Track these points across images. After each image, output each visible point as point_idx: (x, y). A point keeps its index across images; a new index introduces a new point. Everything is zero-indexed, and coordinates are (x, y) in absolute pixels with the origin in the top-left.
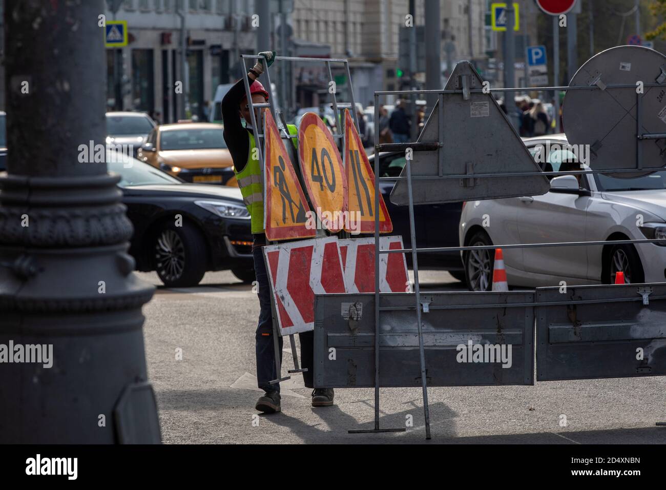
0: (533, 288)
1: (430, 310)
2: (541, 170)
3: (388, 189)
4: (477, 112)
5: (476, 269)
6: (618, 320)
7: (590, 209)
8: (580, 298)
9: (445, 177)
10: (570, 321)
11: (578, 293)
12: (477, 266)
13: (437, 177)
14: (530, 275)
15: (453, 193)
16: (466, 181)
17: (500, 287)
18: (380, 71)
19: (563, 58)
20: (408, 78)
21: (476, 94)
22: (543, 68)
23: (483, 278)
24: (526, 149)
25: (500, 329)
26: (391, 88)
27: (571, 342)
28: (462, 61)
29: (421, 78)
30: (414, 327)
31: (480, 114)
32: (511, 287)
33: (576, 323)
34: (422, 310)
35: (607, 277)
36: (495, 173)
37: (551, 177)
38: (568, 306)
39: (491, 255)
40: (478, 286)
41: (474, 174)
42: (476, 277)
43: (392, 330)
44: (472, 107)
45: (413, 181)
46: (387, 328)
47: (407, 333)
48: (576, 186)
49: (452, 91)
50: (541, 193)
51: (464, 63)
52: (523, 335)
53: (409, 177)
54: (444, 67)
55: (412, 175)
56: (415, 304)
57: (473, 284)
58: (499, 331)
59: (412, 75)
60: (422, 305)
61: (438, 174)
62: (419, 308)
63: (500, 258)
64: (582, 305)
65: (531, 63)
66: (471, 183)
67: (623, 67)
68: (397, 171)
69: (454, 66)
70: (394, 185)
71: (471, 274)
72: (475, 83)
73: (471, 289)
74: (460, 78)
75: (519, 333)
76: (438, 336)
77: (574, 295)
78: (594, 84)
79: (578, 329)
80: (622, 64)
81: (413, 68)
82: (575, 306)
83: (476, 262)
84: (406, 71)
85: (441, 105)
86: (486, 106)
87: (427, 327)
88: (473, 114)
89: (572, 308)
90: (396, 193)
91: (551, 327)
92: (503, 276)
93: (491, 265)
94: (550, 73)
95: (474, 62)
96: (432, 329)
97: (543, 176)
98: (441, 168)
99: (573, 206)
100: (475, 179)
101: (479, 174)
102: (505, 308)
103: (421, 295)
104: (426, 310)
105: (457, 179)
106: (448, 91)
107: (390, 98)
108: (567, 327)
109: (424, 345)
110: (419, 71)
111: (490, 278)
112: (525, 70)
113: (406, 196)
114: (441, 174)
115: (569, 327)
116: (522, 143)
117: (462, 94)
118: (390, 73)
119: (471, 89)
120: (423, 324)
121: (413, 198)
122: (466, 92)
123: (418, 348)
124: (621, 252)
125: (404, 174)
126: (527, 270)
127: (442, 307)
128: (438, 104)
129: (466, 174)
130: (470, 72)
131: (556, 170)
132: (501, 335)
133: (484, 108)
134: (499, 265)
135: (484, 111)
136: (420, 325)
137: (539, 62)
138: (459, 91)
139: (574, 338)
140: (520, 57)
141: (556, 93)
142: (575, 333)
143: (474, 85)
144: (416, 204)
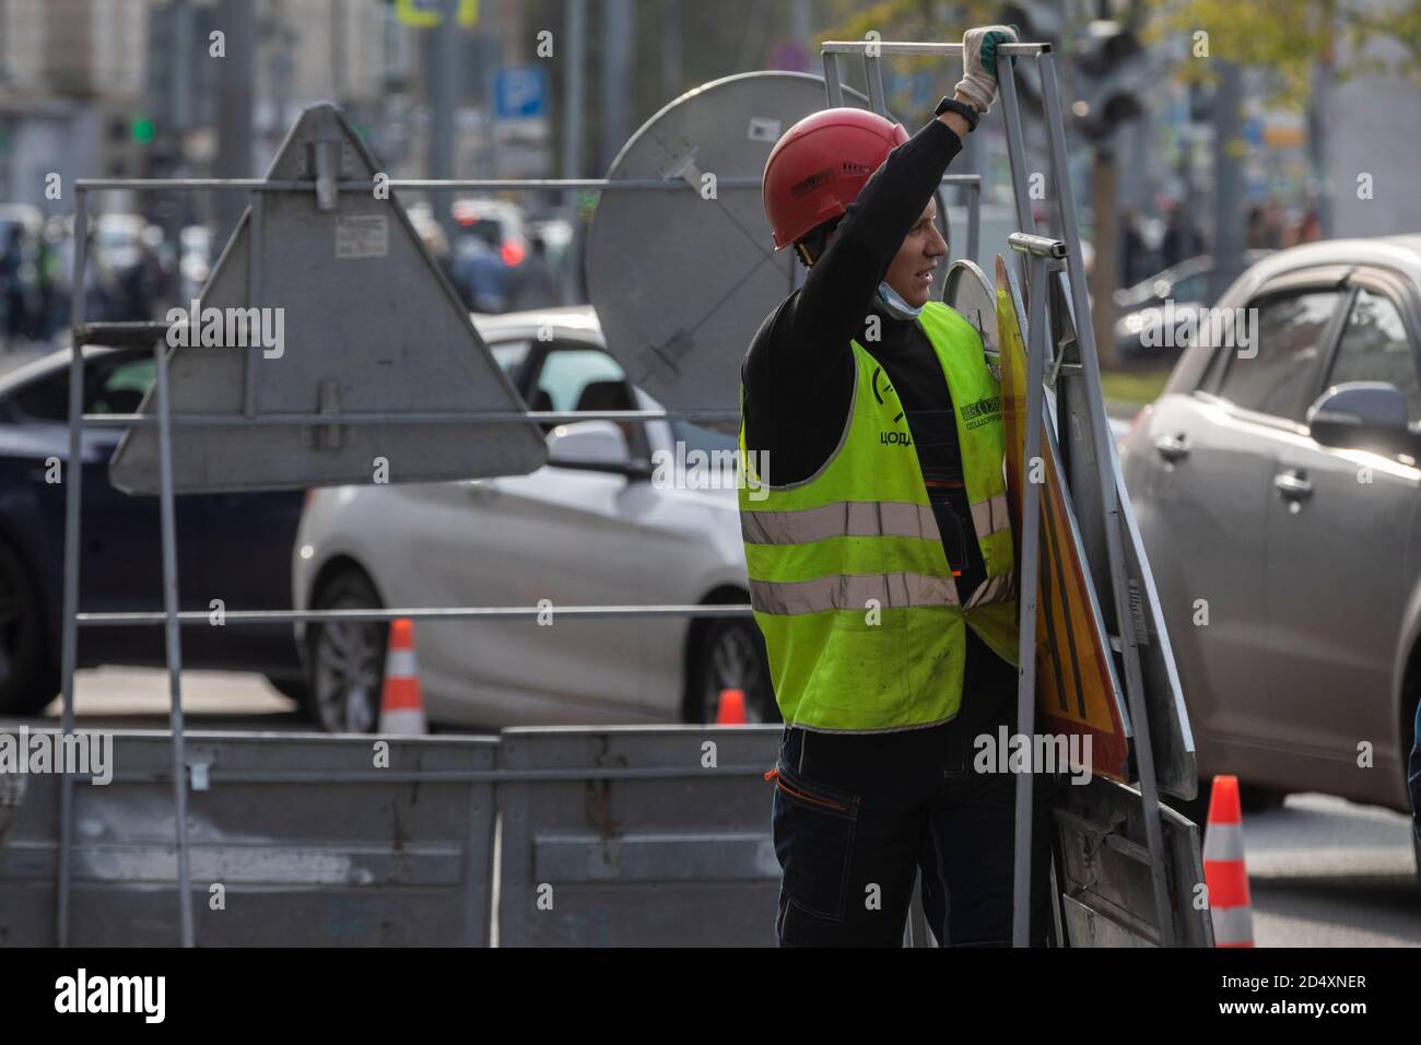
0: (494, 731)
1: (212, 783)
2: (522, 404)
3: (106, 450)
4: (354, 245)
5: (338, 674)
6: (723, 824)
7: (656, 517)
8: (622, 761)
9: (261, 419)
10: (591, 824)
11: (616, 749)
12: (340, 664)
13: (238, 420)
14: (486, 696)
15: (281, 465)
16: (318, 431)
17: (404, 724)
18: (91, 126)
19: (593, 103)
20: (163, 146)
21: (355, 195)
22: (535, 128)
23: (357, 702)
24: (483, 349)
25: (400, 838)
26: (118, 170)
27: (592, 882)
28: (317, 103)
29: (202, 145)
30: (167, 828)
31: (362, 248)
32: (433, 727)
33: (609, 828)
34: (189, 783)
35: (695, 707)
36: (397, 411)
37: (548, 427)
38: (589, 783)
39: (380, 636)
40: (343, 722)
41: (342, 412)
42: (339, 697)
43: (107, 836)
44: (340, 230)
45: (176, 429)
46: (92, 827)
47: (147, 843)
48: (617, 453)
49: (288, 185)
50: (524, 469)
51: (323, 108)
52: (464, 860)
53: (164, 417)
54: (263, 116)
55: (172, 412)
56: (171, 766)
57: (329, 714)
58: (398, 846)
59: (178, 135)
60: (188, 769)
61: (242, 412)
62: (180, 776)
63: (405, 642)
64: (627, 780)
65: (502, 111)
66: (334, 439)
67: (759, 131)
68: (128, 400)
69: (294, 118)
70: (121, 438)
71: (325, 687)
72: (350, 164)
73: (323, 729)
74: (311, 150)
75: (449, 852)
76: (230, 855)
77: (605, 751)
78: (677, 175)
79: (613, 845)
80: (756, 122)
81: (182, 116)
82: (607, 783)
83: (339, 653)
84: (163, 126)
85: (256, 223)
86: (379, 228)
87: (199, 829)
88: (343, 250)
89: (599, 787)
90: (127, 460)
91: (539, 839)
92: (411, 694)
93: (378, 664)
94: (555, 143)
95: (349, 105)
96: (216, 835)
97: (529, 424)
98: (251, 396)
99: (608, 508)
100: (344, 428)
101: (354, 412)
102: (416, 784)
103: (189, 741)
104: (200, 781)
105: (295, 427)
106: (278, 184)
107: (117, 198)
108: (583, 840)
109: (192, 878)
110: (197, 125)
111: (376, 700)
112: (486, 131)
113: (153, 469)
114: (250, 411)
115: (591, 839)
116: (473, 333)
117: (313, 193)
118: (118, 131)
119: (341, 179)
120: (190, 820)
121: (176, 471)
122: (325, 187)
123: (174, 886)
124: (735, 639)
125: (151, 409)
126: (478, 679)
127: (245, 776)
128: (248, 221)
129: (318, 411)
130: (336, 134)
131: (564, 407)
132: (402, 857)
133: (374, 232)
134: (402, 664)
135: (377, 240)
136: (183, 825)
137: (528, 110)
138: (307, 185)
139: (600, 870)
140: (475, 93)
141: (573, 197)
142: (606, 858)
143: (347, 169)
144: (181, 492)
